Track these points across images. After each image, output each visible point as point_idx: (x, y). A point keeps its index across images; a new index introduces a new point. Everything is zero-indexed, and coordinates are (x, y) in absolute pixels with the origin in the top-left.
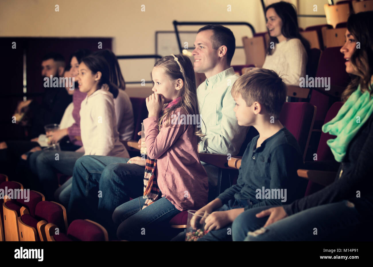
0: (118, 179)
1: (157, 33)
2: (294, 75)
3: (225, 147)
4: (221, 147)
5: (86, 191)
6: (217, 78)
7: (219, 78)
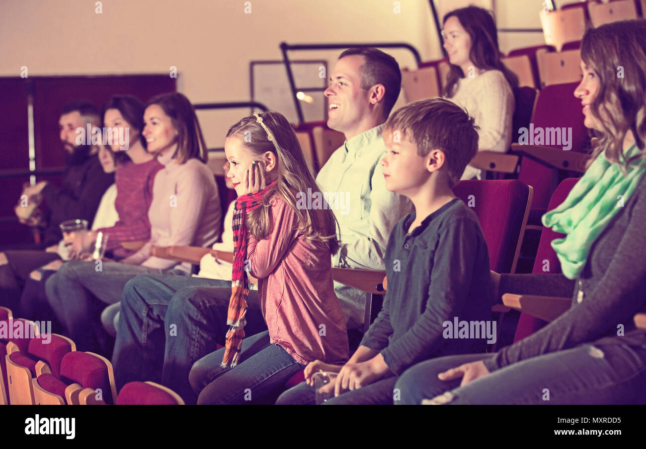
0: (196, 313)
1: (253, 64)
2: (491, 133)
3: (376, 258)
4: (370, 257)
5: (143, 336)
6: (362, 140)
7: (366, 140)
